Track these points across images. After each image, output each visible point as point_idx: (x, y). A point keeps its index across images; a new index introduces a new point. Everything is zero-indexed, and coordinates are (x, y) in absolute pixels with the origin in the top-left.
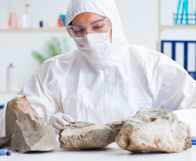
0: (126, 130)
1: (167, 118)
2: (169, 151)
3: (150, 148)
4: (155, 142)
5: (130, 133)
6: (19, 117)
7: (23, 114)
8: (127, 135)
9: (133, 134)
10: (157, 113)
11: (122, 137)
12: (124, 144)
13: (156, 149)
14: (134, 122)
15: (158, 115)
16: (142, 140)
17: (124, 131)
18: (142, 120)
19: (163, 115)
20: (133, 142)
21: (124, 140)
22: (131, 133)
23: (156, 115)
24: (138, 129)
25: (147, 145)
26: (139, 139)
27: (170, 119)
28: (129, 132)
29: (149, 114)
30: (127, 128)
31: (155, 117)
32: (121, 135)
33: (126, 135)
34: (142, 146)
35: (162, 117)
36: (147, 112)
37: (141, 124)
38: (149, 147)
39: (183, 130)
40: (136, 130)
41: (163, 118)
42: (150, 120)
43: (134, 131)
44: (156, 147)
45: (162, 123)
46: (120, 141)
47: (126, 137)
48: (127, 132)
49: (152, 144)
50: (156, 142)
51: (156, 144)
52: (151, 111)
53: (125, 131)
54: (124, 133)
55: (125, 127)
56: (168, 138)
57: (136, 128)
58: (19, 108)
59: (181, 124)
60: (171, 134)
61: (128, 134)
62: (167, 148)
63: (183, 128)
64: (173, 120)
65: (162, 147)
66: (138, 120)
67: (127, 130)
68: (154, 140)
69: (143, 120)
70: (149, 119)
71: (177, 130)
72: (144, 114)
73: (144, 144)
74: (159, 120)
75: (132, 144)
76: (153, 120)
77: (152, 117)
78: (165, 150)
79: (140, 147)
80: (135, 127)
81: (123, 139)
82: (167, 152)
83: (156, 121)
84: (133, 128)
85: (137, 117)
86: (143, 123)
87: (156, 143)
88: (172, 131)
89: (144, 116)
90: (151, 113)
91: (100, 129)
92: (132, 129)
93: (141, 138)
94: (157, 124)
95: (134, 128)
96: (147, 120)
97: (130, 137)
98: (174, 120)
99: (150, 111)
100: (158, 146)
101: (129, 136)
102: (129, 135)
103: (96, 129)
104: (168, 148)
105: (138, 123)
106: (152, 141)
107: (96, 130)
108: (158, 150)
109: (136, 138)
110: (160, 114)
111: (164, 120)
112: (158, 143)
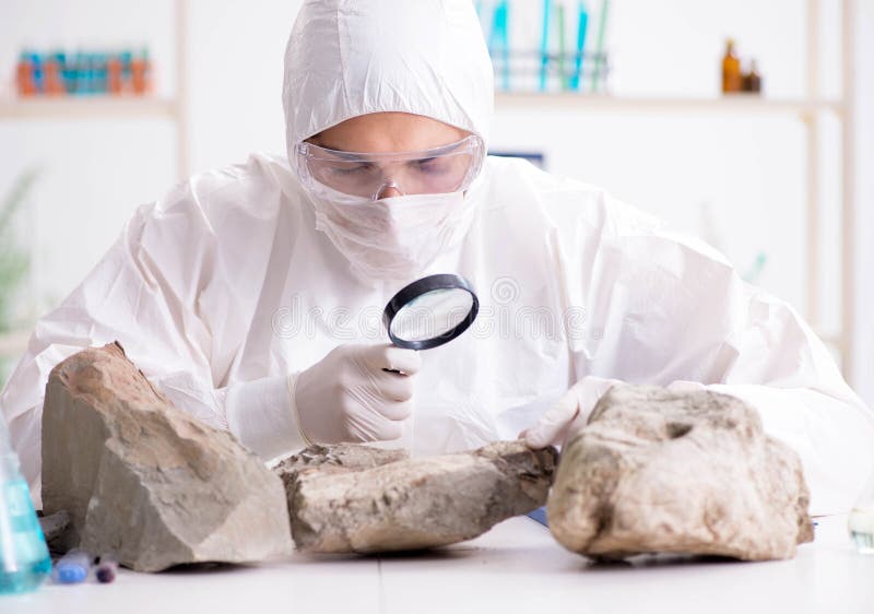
0: (594, 473)
1: (731, 425)
2: (752, 555)
3: (689, 542)
4: (706, 516)
5: (610, 483)
6: (119, 427)
7: (132, 412)
8: (599, 492)
9: (625, 487)
10: (680, 403)
11: (580, 498)
12: (584, 530)
13: (708, 545)
14: (612, 440)
15: (689, 414)
16: (661, 508)
17: (584, 474)
18: (634, 431)
19: (711, 413)
20: (627, 519)
21: (587, 513)
22: (616, 484)
23: (684, 412)
24: (641, 466)
25: (678, 529)
26: (647, 508)
27: (741, 427)
28: (605, 477)
29: (657, 410)
30: (596, 465)
31: (685, 421)
32: (571, 491)
33: (594, 493)
34: (661, 533)
35: (710, 418)
36: (641, 400)
37: (642, 446)
38: (683, 538)
39: (785, 472)
40: (633, 472)
41: (715, 423)
42: (665, 430)
43: (626, 474)
44: (709, 537)
45: (717, 445)
46: (569, 515)
47: (594, 501)
48: (598, 479)
49: (698, 527)
50: (708, 521)
51: (709, 526)
52: (657, 397)
53: (589, 474)
54: (588, 482)
55: (585, 461)
56: (746, 503)
57: (633, 465)
58: (110, 391)
59: (774, 449)
61: (601, 487)
62: (744, 540)
63: (783, 463)
64: (749, 431)
65: (730, 540)
67: (598, 472)
68: (702, 512)
69: (639, 430)
70: (661, 429)
71: (767, 470)
72: (634, 407)
73: (668, 528)
74: (702, 431)
75: (622, 526)
76: (679, 432)
77: (672, 420)
78: (737, 550)
79: (654, 537)
80: (627, 458)
81: (584, 507)
82: (744, 558)
83: (691, 434)
84: (622, 465)
85: (615, 422)
87: (710, 522)
88: (752, 473)
89: (641, 418)
90: (660, 405)
91: (459, 473)
92: (617, 467)
93: (655, 503)
94: (699, 446)
95: (626, 462)
96: (653, 431)
97: (613, 499)
98: (755, 433)
99: (651, 396)
100: (716, 536)
101: (609, 494)
102: (607, 490)
103: (443, 473)
104: (751, 543)
106: (696, 514)
107: (440, 477)
108: (712, 550)
109: (637, 503)
110: (695, 408)
111: (720, 430)
112: (714, 522)
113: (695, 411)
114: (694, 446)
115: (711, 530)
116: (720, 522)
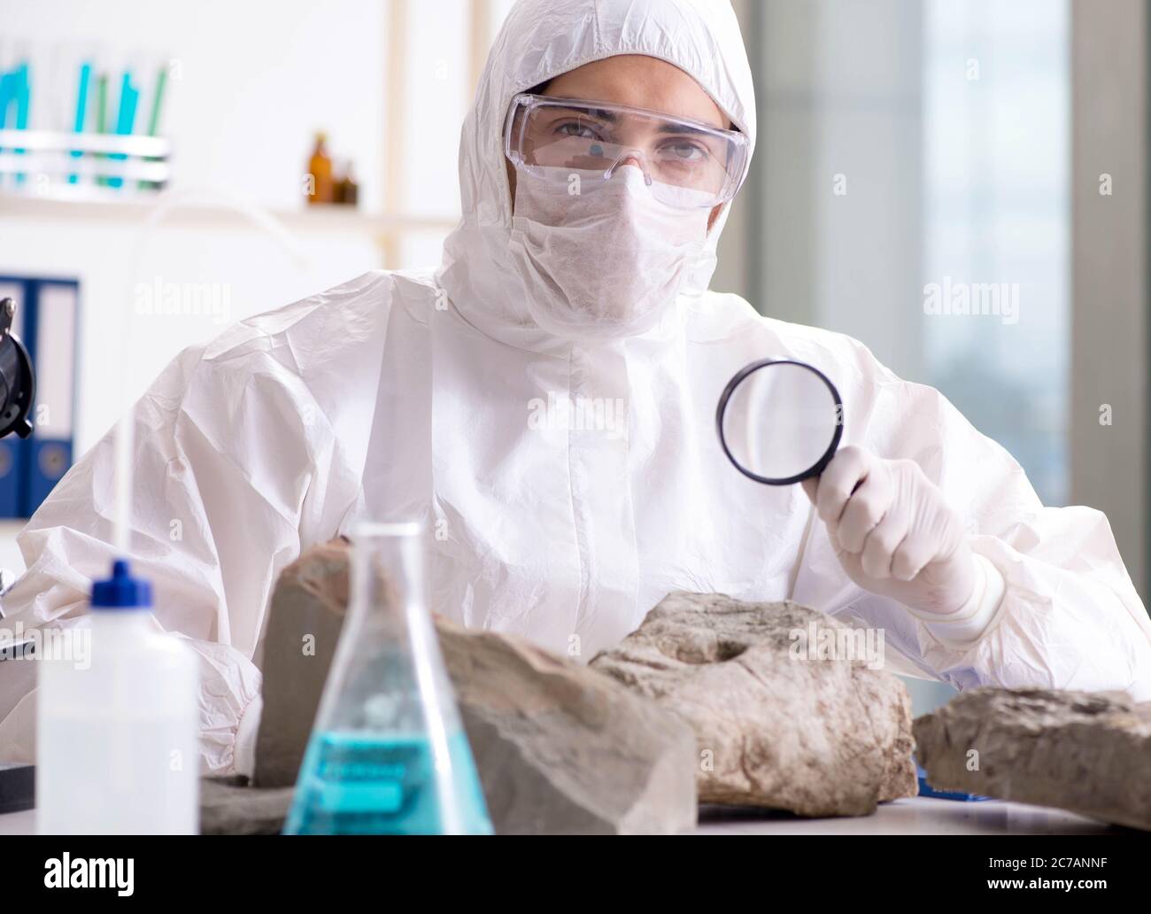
2: (808, 809)
4: (743, 760)
10: (746, 617)
13: (748, 794)
14: (638, 661)
15: (751, 632)
18: (674, 652)
19: (778, 630)
23: (746, 628)
24: (660, 694)
29: (712, 625)
31: (743, 640)
35: (774, 637)
36: (696, 613)
37: (675, 670)
39: (875, 707)
41: (778, 644)
42: (715, 651)
44: (746, 785)
45: (775, 671)
49: (730, 772)
50: (744, 764)
51: (745, 771)
52: (719, 609)
56: (804, 745)
59: (865, 677)
60: (819, 722)
62: (798, 791)
63: (874, 696)
65: (777, 789)
66: (653, 654)
68: (739, 753)
69: (680, 651)
70: (710, 648)
71: (848, 704)
72: (683, 621)
74: (760, 654)
76: (729, 652)
77: (726, 638)
78: (788, 802)
80: (644, 684)
82: (797, 812)
83: (744, 658)
85: (651, 639)
86: (682, 666)
87: (748, 767)
88: (822, 708)
89: (685, 635)
90: (718, 620)
96: (700, 652)
99: (710, 606)
100: (755, 784)
104: (807, 794)
105: (656, 666)
106: (729, 755)
108: (754, 801)
110: (762, 623)
111: (786, 653)
112: (755, 766)
113: (759, 628)
114: (743, 672)
115: (748, 777)
116: (764, 767)
